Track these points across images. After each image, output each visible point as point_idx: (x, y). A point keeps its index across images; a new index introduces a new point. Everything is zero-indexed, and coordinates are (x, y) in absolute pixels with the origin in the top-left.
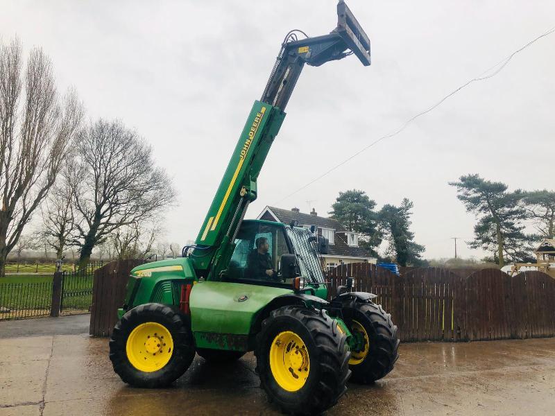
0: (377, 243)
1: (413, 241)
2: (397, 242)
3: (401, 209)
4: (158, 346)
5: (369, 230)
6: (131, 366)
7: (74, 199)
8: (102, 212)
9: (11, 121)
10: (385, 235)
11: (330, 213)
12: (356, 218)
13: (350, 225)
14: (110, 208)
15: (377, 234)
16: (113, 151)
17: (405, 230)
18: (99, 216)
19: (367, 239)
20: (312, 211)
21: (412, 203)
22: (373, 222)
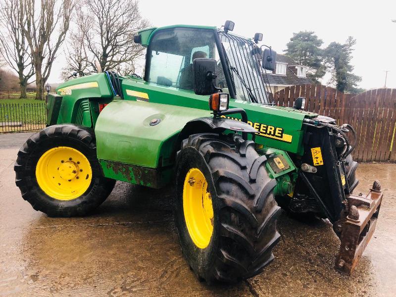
0: (321, 75)
1: (352, 73)
2: (338, 73)
3: (345, 45)
4: (74, 172)
5: (315, 65)
6: (43, 193)
7: (86, 41)
8: (107, 52)
10: (328, 69)
11: (284, 51)
12: (305, 55)
13: (300, 61)
14: (113, 49)
15: (322, 68)
17: (346, 63)
18: (105, 56)
19: (313, 72)
21: (355, 40)
22: (320, 58)
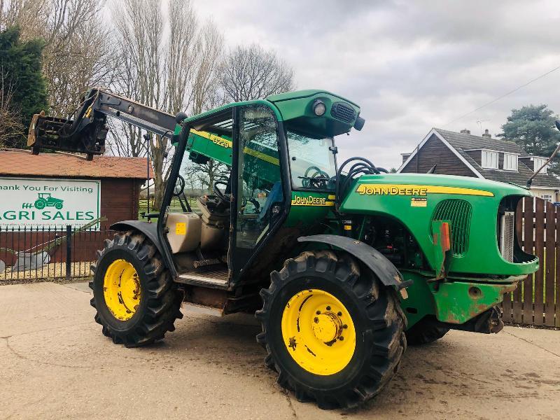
9: (156, 57)
16: (253, 78)
20: (484, 133)
